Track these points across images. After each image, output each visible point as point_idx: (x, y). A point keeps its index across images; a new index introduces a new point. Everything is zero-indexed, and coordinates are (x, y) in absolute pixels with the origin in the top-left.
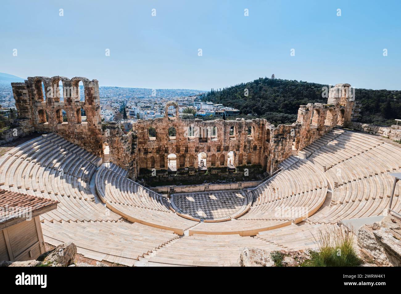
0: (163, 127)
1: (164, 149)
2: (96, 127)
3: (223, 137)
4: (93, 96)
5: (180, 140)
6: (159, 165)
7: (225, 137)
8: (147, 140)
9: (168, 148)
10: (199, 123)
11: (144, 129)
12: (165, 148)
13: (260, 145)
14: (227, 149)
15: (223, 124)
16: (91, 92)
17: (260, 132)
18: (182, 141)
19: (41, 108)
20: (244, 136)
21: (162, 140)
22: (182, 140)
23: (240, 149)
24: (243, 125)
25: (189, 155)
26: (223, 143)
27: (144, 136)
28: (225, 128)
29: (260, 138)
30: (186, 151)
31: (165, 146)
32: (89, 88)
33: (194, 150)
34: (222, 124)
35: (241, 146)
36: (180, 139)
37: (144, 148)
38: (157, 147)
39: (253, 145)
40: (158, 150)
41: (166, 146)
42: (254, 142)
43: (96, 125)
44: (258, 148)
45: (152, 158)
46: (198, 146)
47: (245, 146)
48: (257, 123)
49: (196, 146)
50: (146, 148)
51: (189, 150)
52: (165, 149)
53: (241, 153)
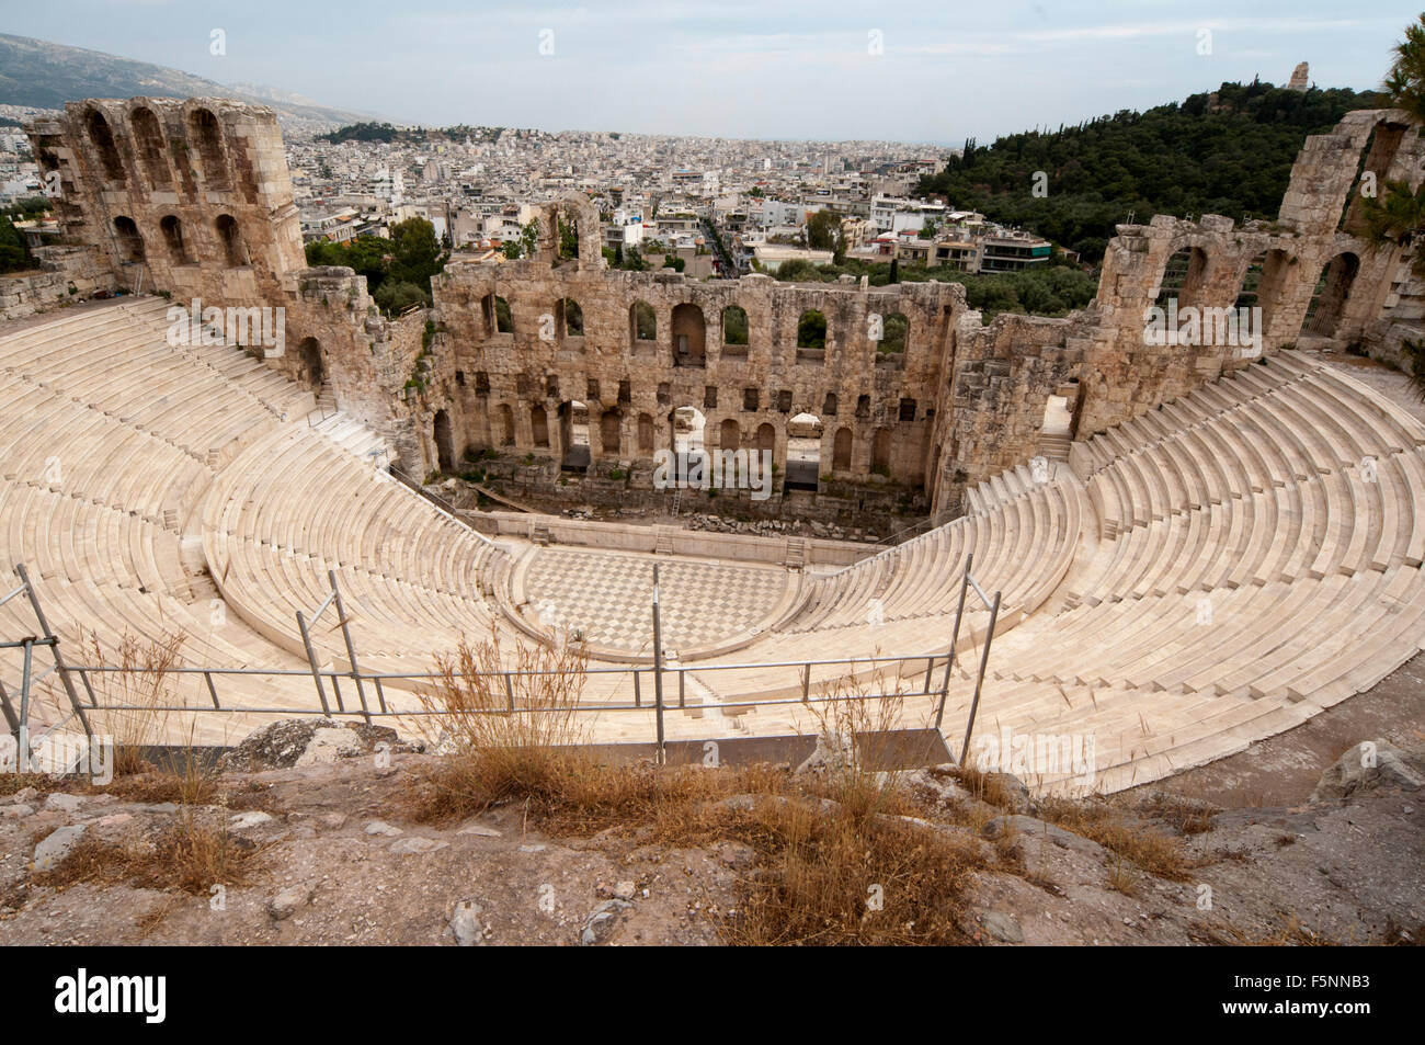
0: (535, 297)
1: (544, 380)
2: (279, 284)
3: (768, 352)
4: (255, 170)
5: (599, 353)
6: (532, 439)
7: (775, 355)
8: (482, 341)
9: (555, 377)
10: (668, 286)
11: (468, 301)
12: (549, 377)
13: (930, 398)
14: (784, 402)
15: (768, 296)
16: (245, 153)
17: (935, 340)
18: (606, 354)
19: (120, 213)
20: (860, 354)
21: (533, 347)
22: (604, 349)
23: (841, 409)
24: (857, 306)
25: (634, 411)
26: (770, 378)
27: (470, 326)
28: (777, 316)
29: (930, 370)
30: (624, 395)
31: (544, 370)
32: (237, 140)
33: (654, 394)
34: (763, 296)
35: (846, 395)
36: (599, 348)
37: (476, 370)
38: (520, 370)
39: (901, 395)
40: (524, 383)
41: (550, 371)
42: (905, 384)
43: (279, 277)
44: (921, 411)
45: (505, 407)
46: (666, 380)
47: (864, 399)
48: (922, 305)
49: (660, 379)
50: (479, 373)
51: (633, 393)
52: (548, 383)
53: (842, 424)
